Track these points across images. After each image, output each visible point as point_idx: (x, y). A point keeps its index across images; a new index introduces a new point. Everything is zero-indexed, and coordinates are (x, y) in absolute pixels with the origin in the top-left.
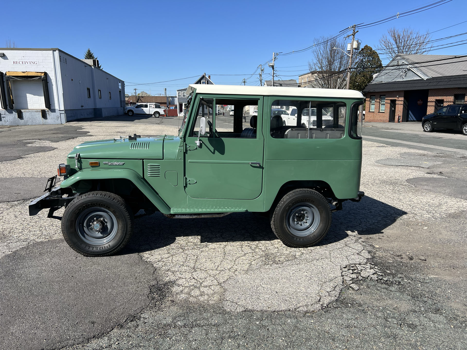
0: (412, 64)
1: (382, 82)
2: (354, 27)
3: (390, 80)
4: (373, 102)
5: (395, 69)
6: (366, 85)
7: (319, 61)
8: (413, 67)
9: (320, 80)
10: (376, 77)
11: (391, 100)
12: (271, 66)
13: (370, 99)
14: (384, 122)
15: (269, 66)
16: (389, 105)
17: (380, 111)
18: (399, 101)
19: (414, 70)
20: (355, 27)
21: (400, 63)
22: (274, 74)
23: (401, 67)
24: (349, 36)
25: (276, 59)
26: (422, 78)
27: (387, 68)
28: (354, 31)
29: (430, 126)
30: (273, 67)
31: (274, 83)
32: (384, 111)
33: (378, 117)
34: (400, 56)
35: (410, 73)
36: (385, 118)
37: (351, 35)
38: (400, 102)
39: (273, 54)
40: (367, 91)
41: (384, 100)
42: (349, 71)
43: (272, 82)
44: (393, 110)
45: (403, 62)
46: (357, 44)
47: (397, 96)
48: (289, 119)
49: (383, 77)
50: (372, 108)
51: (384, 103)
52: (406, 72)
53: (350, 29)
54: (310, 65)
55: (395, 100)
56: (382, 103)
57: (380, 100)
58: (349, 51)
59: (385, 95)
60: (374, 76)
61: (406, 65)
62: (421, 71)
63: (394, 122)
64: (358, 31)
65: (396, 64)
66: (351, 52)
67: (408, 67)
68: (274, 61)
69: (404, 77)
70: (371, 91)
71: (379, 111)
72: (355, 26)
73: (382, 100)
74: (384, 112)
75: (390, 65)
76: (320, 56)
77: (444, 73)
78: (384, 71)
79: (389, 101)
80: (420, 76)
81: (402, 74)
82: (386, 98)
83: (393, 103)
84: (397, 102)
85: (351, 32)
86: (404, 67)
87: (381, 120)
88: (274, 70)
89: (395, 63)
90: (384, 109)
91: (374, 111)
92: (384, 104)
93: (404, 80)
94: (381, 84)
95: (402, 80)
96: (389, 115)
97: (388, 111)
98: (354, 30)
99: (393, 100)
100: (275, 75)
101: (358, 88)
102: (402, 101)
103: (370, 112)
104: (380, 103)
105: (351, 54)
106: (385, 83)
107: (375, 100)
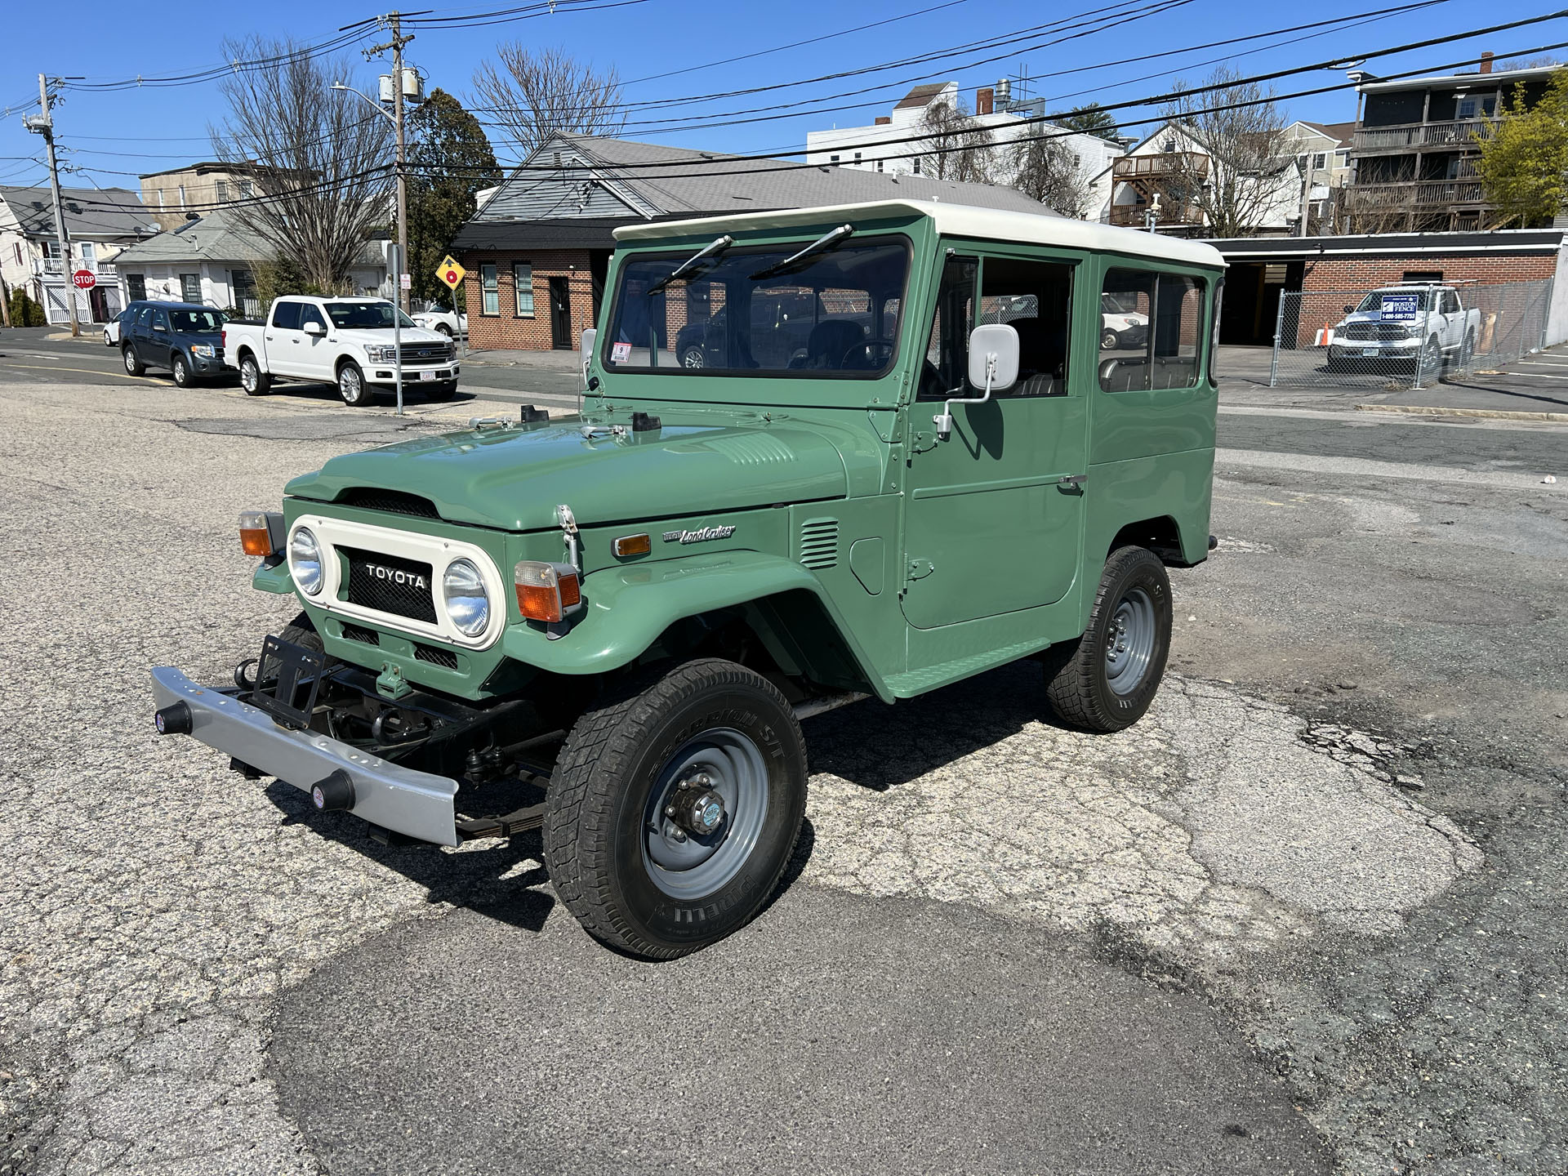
0: (606, 168)
1: (512, 217)
2: (394, 18)
3: (539, 215)
4: (490, 282)
5: (550, 180)
6: (460, 227)
7: (251, 125)
8: (607, 176)
9: (268, 199)
10: (488, 202)
11: (551, 279)
12: (37, 126)
13: (479, 274)
14: (536, 348)
15: (30, 128)
16: (546, 295)
17: (519, 314)
18: (579, 281)
19: (613, 186)
20: (397, 18)
21: (566, 160)
22: (55, 161)
23: (569, 174)
24: (380, 49)
25: (56, 101)
26: (638, 213)
27: (524, 174)
28: (395, 32)
29: (700, 360)
30: (46, 132)
31: (60, 198)
32: (532, 315)
33: (515, 332)
34: (562, 138)
35: (599, 196)
36: (540, 338)
37: (388, 45)
38: (581, 287)
39: (41, 78)
40: (467, 246)
41: (528, 279)
42: (399, 175)
43: (54, 193)
44: (561, 312)
45: (574, 160)
46: (416, 80)
47: (571, 267)
48: (269, 339)
49: (515, 202)
50: (489, 303)
51: (530, 287)
52: (587, 190)
53: (386, 26)
54: (217, 139)
55: (566, 279)
56: (522, 286)
57: (514, 277)
58: (390, 105)
59: (528, 263)
60: (482, 196)
61: (586, 168)
62: (633, 190)
63: (571, 349)
64: (413, 37)
65: (552, 162)
66: (398, 108)
67: (592, 176)
68: (50, 107)
69: (582, 207)
70: (482, 246)
71: (517, 314)
72: (399, 16)
73: (520, 279)
74: (533, 318)
75: (534, 164)
76: (256, 110)
77: (691, 200)
78: (514, 182)
79: (546, 283)
80: (633, 206)
81: (574, 195)
82: (535, 272)
83: (559, 290)
84: (572, 286)
85: (387, 39)
86: (577, 173)
87: (526, 344)
88: (53, 147)
89: (547, 158)
90: (531, 307)
91: (497, 314)
92: (530, 292)
93: (586, 215)
94: (510, 226)
95: (577, 216)
96: (550, 327)
97: (546, 313)
98: (397, 30)
99: (556, 277)
100: (59, 165)
101: (434, 236)
102: (586, 282)
103: (482, 316)
104: (515, 287)
105: (397, 113)
106: (524, 223)
107: (498, 277)
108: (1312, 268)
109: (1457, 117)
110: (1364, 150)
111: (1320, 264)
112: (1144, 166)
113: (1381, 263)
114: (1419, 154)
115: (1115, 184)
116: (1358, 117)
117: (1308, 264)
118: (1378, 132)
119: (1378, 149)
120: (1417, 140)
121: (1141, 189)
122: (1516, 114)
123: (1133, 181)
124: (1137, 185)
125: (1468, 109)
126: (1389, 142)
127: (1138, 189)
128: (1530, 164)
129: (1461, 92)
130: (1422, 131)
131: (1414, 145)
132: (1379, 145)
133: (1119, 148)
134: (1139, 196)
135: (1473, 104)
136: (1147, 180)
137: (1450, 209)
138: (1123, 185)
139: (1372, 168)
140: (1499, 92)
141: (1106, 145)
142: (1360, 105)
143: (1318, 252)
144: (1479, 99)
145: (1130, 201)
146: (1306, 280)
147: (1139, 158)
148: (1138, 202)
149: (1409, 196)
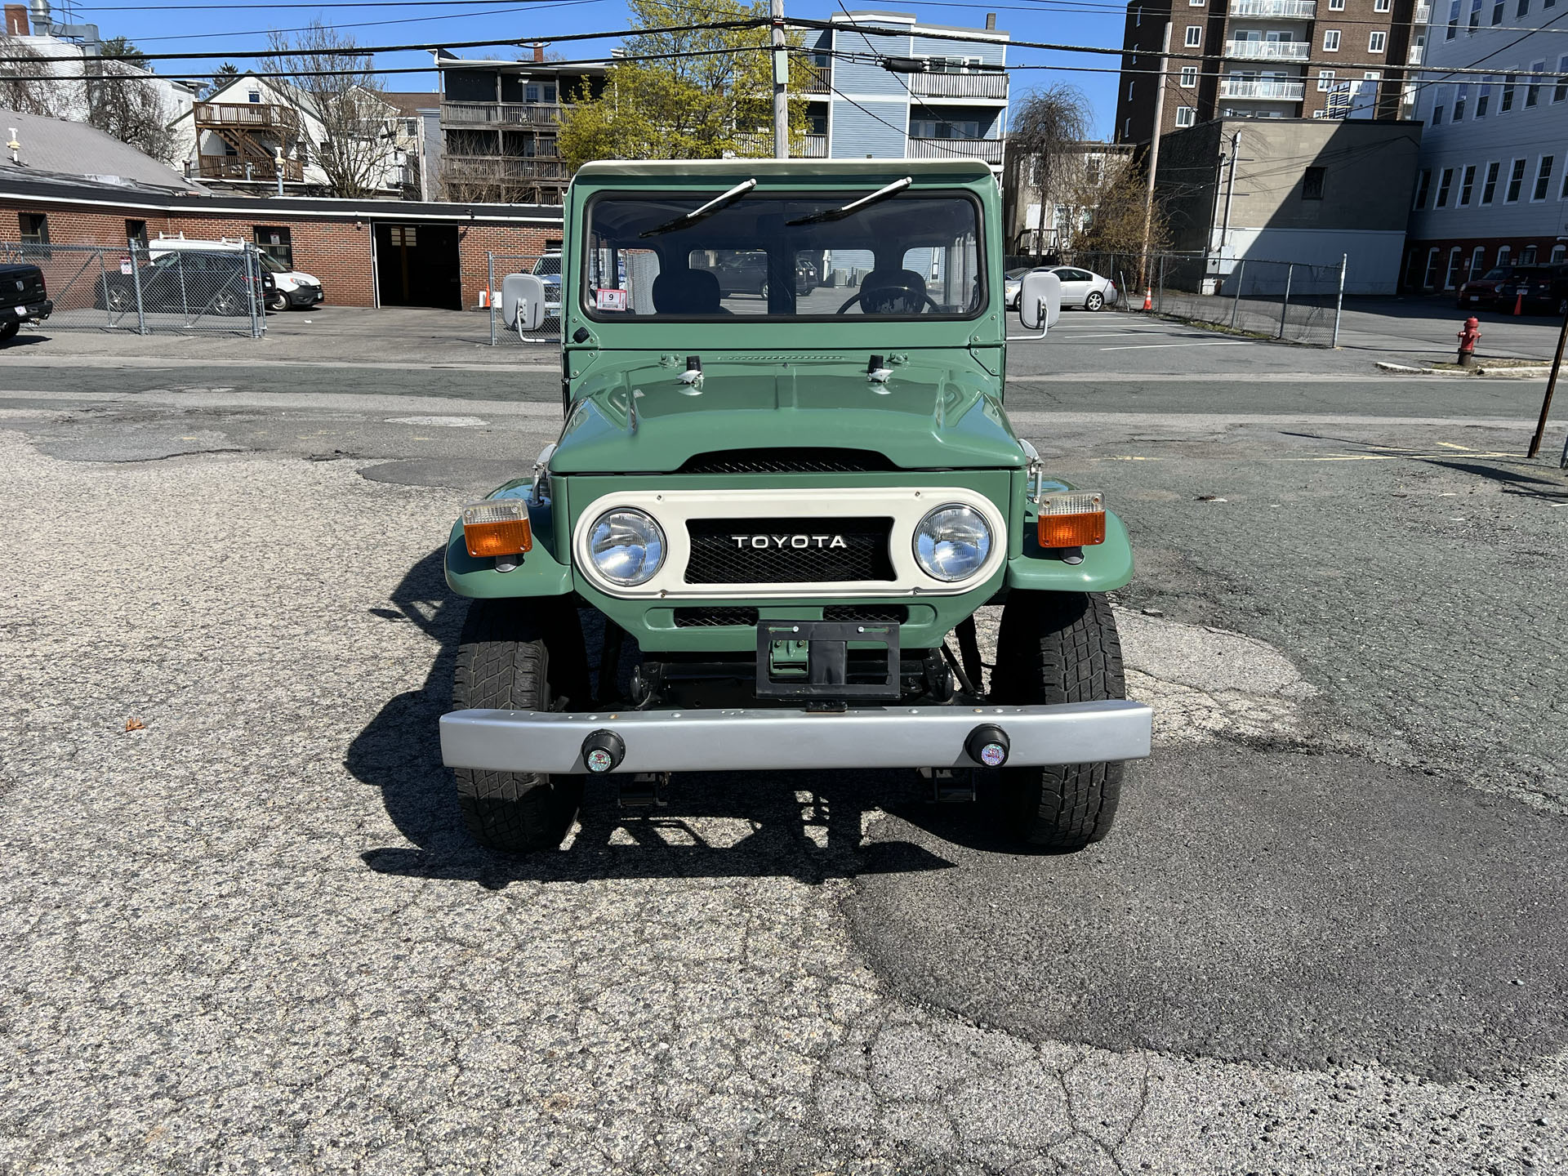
108: (465, 233)
109: (524, 101)
110: (452, 123)
111: (472, 229)
112: (230, 115)
113: (526, 231)
114: (500, 131)
115: (199, 131)
116: (441, 90)
117: (461, 229)
118: (461, 106)
119: (463, 123)
120: (494, 117)
121: (231, 140)
122: (586, 103)
123: (220, 130)
124: (226, 135)
125: (532, 94)
126: (472, 117)
127: (227, 140)
128: (606, 150)
129: (525, 77)
130: (499, 110)
131: (494, 122)
132: (464, 119)
133: (189, 92)
134: (227, 146)
135: (536, 89)
136: (236, 130)
137: (534, 184)
138: (207, 133)
139: (459, 140)
140: (557, 82)
141: (174, 87)
142: (441, 79)
143: (469, 217)
144: (541, 86)
145: (217, 151)
146: (462, 244)
147: (222, 105)
148: (228, 153)
149: (497, 169)
